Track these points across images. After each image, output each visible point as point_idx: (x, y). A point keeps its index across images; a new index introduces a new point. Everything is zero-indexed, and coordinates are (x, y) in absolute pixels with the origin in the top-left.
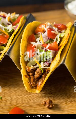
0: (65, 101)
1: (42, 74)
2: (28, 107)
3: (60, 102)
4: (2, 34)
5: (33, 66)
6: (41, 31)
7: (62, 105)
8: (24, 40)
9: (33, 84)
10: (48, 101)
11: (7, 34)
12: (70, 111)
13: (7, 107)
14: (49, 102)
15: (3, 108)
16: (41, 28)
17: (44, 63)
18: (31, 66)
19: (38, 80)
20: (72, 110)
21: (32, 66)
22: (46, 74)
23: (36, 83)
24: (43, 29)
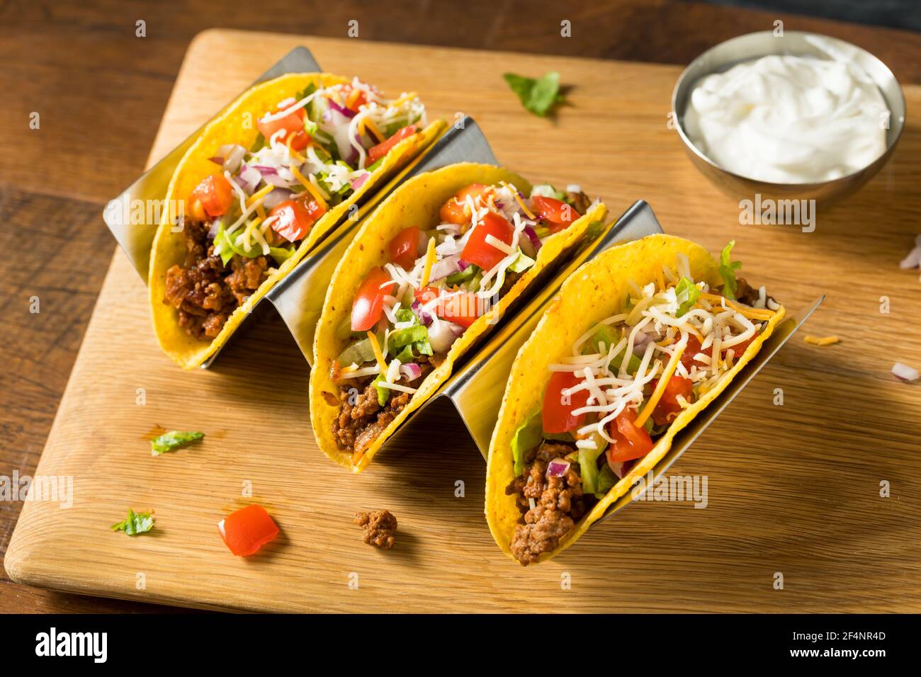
0: (452, 533)
1: (381, 409)
2: (305, 515)
3: (430, 532)
4: (302, 194)
5: (357, 367)
6: (459, 217)
7: (430, 547)
8: (362, 248)
9: (344, 436)
10: (376, 519)
11: (320, 200)
12: (448, 577)
13: (229, 495)
14: (378, 523)
15: (214, 494)
16: (463, 206)
17: (404, 366)
18: (350, 364)
19: (365, 426)
20: (457, 577)
21: (354, 366)
22: (391, 412)
23: (354, 436)
24: (466, 212)
